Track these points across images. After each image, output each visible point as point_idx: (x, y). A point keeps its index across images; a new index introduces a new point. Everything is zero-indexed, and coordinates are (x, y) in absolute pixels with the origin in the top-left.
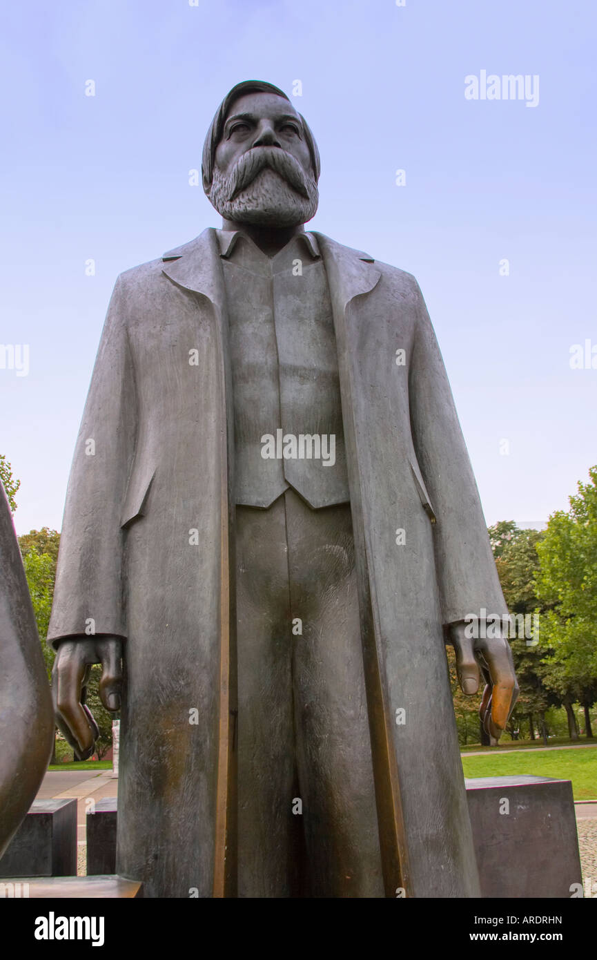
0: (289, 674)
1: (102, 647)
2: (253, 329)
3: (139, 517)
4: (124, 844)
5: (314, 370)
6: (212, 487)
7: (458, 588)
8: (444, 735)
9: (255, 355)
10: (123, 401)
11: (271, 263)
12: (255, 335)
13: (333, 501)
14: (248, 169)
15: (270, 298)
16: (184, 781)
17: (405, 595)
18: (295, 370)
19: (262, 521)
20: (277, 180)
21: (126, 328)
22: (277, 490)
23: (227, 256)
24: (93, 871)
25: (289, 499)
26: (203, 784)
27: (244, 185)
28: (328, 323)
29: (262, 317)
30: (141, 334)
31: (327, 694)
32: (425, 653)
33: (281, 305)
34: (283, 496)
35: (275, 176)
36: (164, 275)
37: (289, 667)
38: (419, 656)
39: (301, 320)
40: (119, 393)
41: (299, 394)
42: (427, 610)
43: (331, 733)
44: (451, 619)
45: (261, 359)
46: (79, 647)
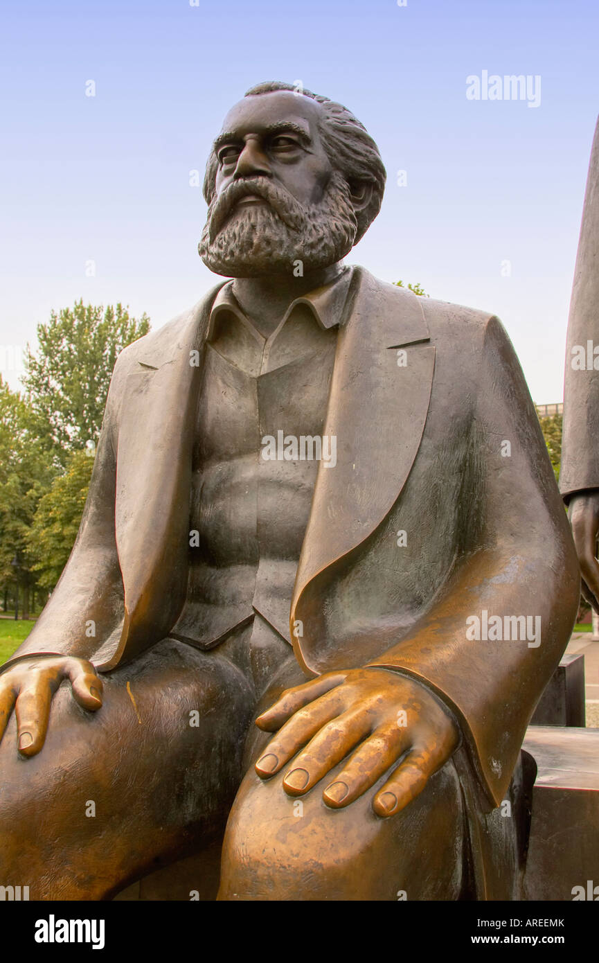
46: (592, 501)
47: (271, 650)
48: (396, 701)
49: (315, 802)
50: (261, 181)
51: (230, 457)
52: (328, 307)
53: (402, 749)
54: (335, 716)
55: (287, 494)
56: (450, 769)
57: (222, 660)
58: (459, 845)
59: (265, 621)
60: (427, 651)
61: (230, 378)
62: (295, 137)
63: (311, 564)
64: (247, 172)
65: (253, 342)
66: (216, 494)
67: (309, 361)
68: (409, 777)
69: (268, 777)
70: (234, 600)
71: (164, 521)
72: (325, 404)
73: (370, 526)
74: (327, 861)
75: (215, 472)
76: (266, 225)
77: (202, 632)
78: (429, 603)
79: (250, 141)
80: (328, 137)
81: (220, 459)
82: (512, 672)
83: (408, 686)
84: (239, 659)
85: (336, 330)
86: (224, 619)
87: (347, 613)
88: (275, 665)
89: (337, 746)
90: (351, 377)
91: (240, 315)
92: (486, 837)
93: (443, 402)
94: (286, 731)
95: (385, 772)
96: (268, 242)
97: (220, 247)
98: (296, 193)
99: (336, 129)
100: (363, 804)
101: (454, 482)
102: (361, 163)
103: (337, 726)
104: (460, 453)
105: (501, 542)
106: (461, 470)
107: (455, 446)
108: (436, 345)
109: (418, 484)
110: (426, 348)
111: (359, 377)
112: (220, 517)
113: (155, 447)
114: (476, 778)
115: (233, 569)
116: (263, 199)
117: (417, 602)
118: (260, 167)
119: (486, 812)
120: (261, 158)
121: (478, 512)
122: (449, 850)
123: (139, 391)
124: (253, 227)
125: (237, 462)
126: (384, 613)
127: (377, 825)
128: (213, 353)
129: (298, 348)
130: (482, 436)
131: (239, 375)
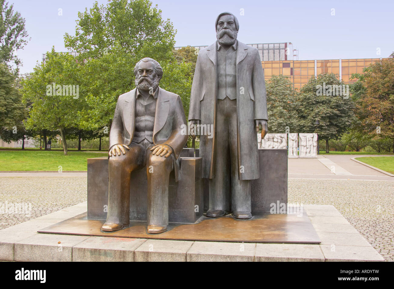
0: (227, 127)
1: (197, 121)
2: (222, 67)
3: (203, 100)
4: (200, 153)
5: (232, 75)
6: (214, 96)
7: (257, 113)
8: (251, 138)
9: (222, 72)
10: (200, 78)
11: (226, 52)
12: (222, 68)
13: (234, 98)
14: (222, 35)
15: (225, 61)
16: (209, 143)
17: (245, 115)
18: (229, 75)
19: (222, 102)
20: (227, 36)
21: (200, 64)
22: (225, 97)
23: (218, 50)
24: (196, 157)
25: (227, 98)
26: (211, 143)
27: (221, 37)
28: (235, 64)
29: (224, 64)
30: (203, 65)
31: (233, 130)
32: (248, 124)
33: (227, 62)
34: (226, 98)
35: (227, 35)
36: (207, 54)
37: (227, 126)
38: (247, 125)
39: (231, 64)
40: (199, 76)
41: (229, 79)
42: (250, 116)
43: (233, 137)
44: (255, 119)
45: (223, 73)
46: (193, 121)
47: (148, 143)
48: (166, 147)
49: (159, 156)
50: (147, 78)
51: (140, 116)
52: (155, 95)
53: (167, 152)
54: (160, 148)
55: (149, 122)
56: (172, 155)
57: (140, 145)
58: (173, 163)
59: (147, 139)
60: (169, 142)
61: (140, 105)
62: (151, 71)
63: (155, 132)
64: (145, 76)
65: (144, 100)
66: (138, 122)
67: (152, 103)
68: (168, 154)
69: (154, 154)
70: (142, 137)
71: (133, 126)
72: (155, 109)
73: (162, 127)
74: (161, 160)
75: (138, 118)
76: (147, 84)
77: (137, 141)
78: (169, 137)
79: (145, 72)
80: (155, 69)
81: (139, 116)
82: (179, 145)
83: (167, 146)
84: (143, 144)
85: (156, 99)
86: (140, 139)
87: (159, 138)
88: (148, 145)
89: (161, 151)
90: (159, 107)
91: (142, 96)
92: (176, 163)
93: (171, 110)
94: (155, 150)
95: (166, 154)
96: (148, 87)
97: (140, 86)
98: (151, 79)
99: (157, 68)
100: (164, 156)
101: (172, 121)
102: (160, 73)
103: (161, 149)
104: (173, 117)
105: (178, 129)
106: (173, 119)
107: (172, 116)
108: (170, 102)
109: (168, 121)
110: (168, 102)
111: (160, 106)
112: (139, 125)
113: (131, 115)
114: (175, 156)
115: (141, 132)
116: (147, 80)
117: (167, 137)
118: (146, 76)
119: (176, 160)
120: (146, 74)
121: (175, 125)
122: (172, 164)
123: (126, 106)
124: (145, 85)
125: (141, 117)
126: (163, 138)
127: (166, 158)
128: (137, 100)
129: (151, 101)
130: (176, 114)
131: (142, 105)
